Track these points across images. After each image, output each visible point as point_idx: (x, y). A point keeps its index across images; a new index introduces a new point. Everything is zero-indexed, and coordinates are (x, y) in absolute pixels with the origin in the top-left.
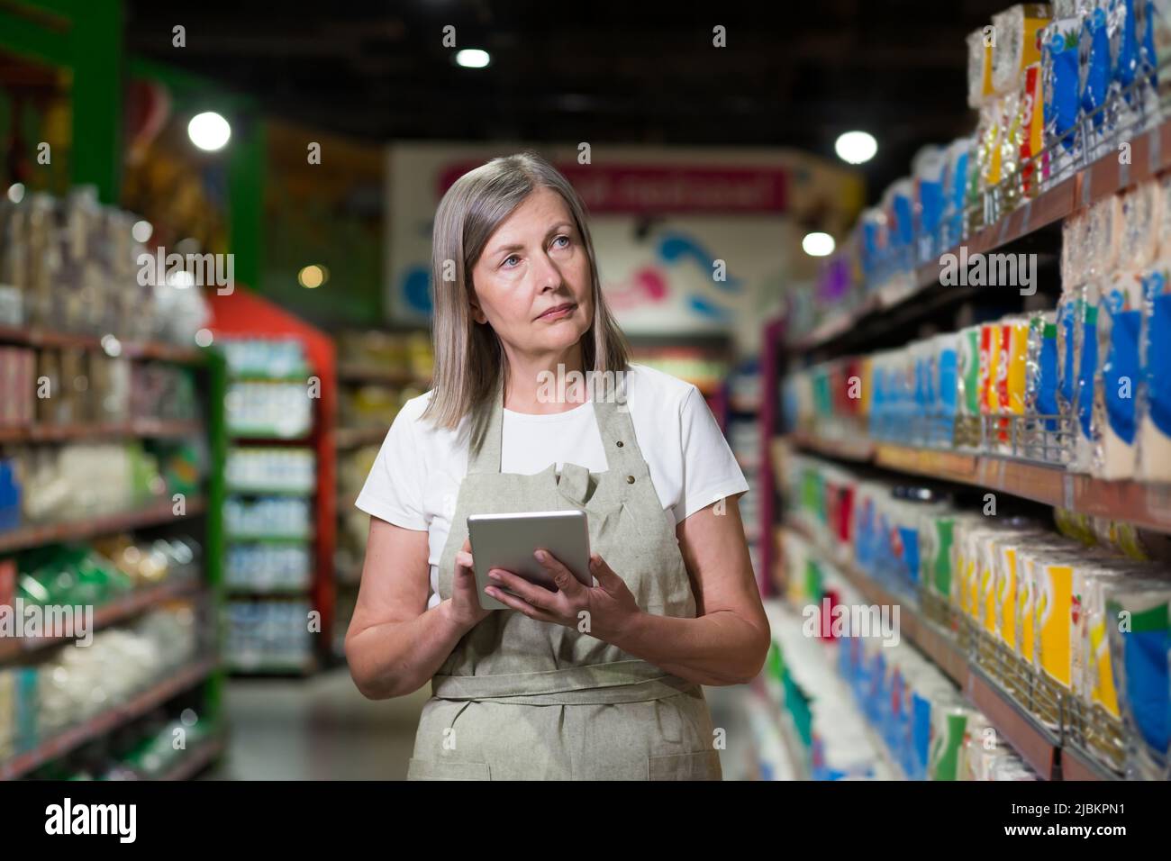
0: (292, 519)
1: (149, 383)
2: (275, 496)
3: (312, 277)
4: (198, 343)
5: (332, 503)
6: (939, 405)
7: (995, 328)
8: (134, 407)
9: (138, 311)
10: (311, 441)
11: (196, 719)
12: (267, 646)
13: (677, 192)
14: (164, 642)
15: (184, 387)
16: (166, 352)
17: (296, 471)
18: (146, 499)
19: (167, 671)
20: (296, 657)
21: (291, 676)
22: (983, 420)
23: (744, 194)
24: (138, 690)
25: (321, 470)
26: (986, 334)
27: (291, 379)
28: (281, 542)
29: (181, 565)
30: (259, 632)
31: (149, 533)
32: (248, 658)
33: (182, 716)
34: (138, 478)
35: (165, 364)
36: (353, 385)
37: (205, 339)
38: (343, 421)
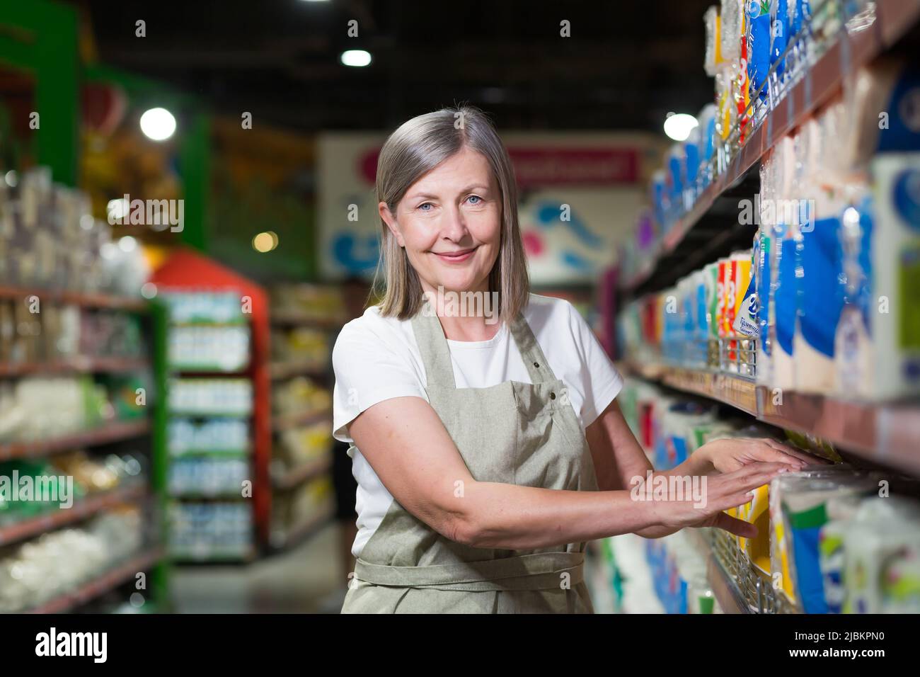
0: (235, 437)
1: (97, 328)
2: (219, 418)
3: (265, 242)
4: (144, 295)
5: (268, 423)
6: (698, 331)
7: (727, 262)
8: (84, 347)
9: (86, 269)
10: (249, 373)
11: (144, 602)
12: (216, 540)
13: (550, 169)
14: (113, 538)
15: (132, 332)
16: (113, 301)
17: (237, 397)
18: (97, 422)
19: (116, 563)
20: (239, 547)
21: (234, 563)
22: (721, 343)
23: (605, 169)
24: (90, 579)
25: (258, 396)
26: (722, 268)
27: (231, 324)
28: (225, 455)
29: (130, 476)
30: (209, 528)
31: (99, 450)
32: (200, 549)
33: (131, 598)
34: (89, 405)
35: (112, 312)
36: (287, 328)
37: (151, 292)
38: (276, 356)
